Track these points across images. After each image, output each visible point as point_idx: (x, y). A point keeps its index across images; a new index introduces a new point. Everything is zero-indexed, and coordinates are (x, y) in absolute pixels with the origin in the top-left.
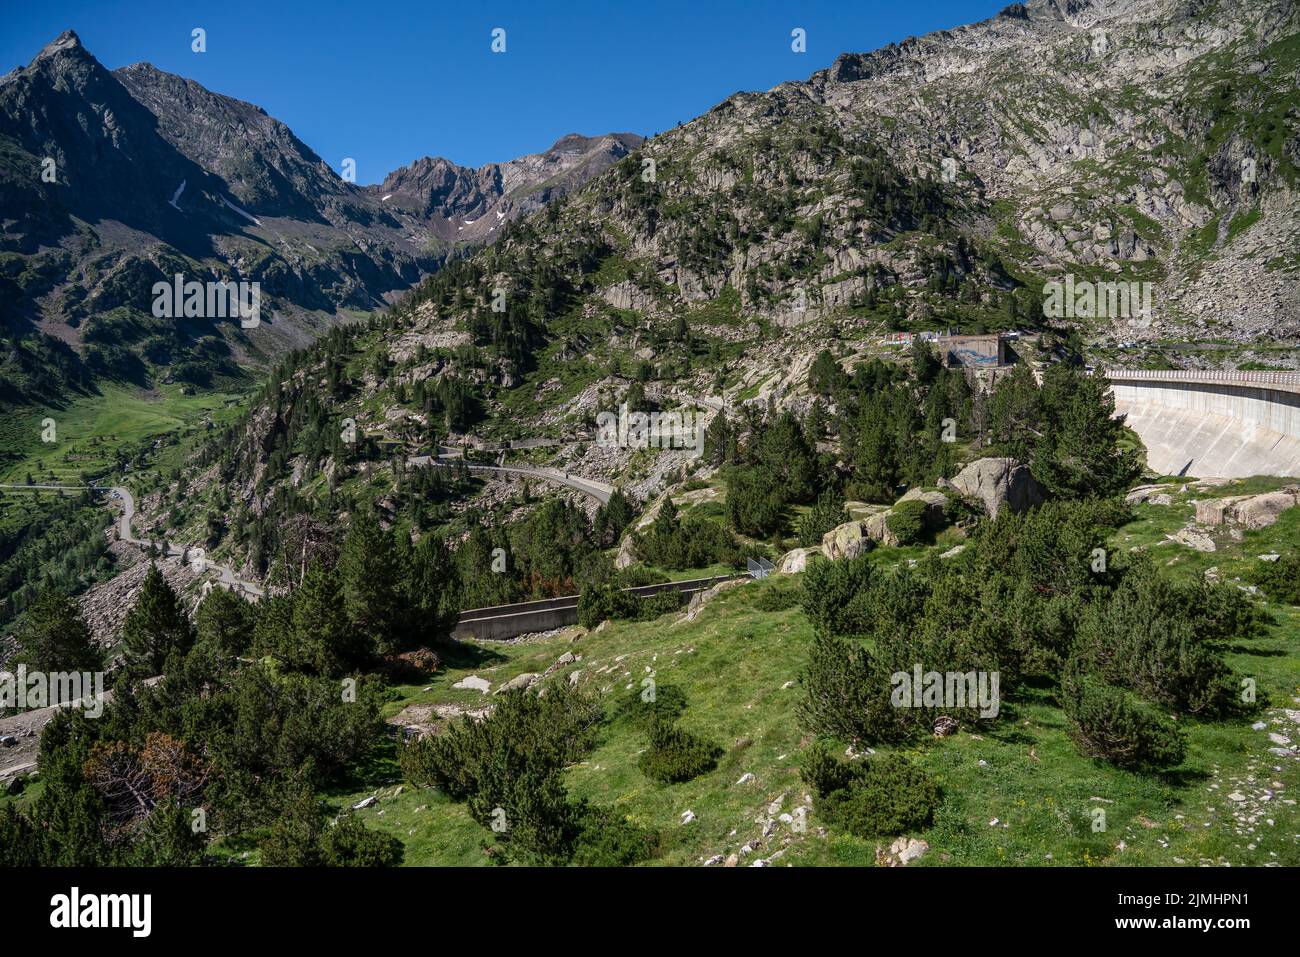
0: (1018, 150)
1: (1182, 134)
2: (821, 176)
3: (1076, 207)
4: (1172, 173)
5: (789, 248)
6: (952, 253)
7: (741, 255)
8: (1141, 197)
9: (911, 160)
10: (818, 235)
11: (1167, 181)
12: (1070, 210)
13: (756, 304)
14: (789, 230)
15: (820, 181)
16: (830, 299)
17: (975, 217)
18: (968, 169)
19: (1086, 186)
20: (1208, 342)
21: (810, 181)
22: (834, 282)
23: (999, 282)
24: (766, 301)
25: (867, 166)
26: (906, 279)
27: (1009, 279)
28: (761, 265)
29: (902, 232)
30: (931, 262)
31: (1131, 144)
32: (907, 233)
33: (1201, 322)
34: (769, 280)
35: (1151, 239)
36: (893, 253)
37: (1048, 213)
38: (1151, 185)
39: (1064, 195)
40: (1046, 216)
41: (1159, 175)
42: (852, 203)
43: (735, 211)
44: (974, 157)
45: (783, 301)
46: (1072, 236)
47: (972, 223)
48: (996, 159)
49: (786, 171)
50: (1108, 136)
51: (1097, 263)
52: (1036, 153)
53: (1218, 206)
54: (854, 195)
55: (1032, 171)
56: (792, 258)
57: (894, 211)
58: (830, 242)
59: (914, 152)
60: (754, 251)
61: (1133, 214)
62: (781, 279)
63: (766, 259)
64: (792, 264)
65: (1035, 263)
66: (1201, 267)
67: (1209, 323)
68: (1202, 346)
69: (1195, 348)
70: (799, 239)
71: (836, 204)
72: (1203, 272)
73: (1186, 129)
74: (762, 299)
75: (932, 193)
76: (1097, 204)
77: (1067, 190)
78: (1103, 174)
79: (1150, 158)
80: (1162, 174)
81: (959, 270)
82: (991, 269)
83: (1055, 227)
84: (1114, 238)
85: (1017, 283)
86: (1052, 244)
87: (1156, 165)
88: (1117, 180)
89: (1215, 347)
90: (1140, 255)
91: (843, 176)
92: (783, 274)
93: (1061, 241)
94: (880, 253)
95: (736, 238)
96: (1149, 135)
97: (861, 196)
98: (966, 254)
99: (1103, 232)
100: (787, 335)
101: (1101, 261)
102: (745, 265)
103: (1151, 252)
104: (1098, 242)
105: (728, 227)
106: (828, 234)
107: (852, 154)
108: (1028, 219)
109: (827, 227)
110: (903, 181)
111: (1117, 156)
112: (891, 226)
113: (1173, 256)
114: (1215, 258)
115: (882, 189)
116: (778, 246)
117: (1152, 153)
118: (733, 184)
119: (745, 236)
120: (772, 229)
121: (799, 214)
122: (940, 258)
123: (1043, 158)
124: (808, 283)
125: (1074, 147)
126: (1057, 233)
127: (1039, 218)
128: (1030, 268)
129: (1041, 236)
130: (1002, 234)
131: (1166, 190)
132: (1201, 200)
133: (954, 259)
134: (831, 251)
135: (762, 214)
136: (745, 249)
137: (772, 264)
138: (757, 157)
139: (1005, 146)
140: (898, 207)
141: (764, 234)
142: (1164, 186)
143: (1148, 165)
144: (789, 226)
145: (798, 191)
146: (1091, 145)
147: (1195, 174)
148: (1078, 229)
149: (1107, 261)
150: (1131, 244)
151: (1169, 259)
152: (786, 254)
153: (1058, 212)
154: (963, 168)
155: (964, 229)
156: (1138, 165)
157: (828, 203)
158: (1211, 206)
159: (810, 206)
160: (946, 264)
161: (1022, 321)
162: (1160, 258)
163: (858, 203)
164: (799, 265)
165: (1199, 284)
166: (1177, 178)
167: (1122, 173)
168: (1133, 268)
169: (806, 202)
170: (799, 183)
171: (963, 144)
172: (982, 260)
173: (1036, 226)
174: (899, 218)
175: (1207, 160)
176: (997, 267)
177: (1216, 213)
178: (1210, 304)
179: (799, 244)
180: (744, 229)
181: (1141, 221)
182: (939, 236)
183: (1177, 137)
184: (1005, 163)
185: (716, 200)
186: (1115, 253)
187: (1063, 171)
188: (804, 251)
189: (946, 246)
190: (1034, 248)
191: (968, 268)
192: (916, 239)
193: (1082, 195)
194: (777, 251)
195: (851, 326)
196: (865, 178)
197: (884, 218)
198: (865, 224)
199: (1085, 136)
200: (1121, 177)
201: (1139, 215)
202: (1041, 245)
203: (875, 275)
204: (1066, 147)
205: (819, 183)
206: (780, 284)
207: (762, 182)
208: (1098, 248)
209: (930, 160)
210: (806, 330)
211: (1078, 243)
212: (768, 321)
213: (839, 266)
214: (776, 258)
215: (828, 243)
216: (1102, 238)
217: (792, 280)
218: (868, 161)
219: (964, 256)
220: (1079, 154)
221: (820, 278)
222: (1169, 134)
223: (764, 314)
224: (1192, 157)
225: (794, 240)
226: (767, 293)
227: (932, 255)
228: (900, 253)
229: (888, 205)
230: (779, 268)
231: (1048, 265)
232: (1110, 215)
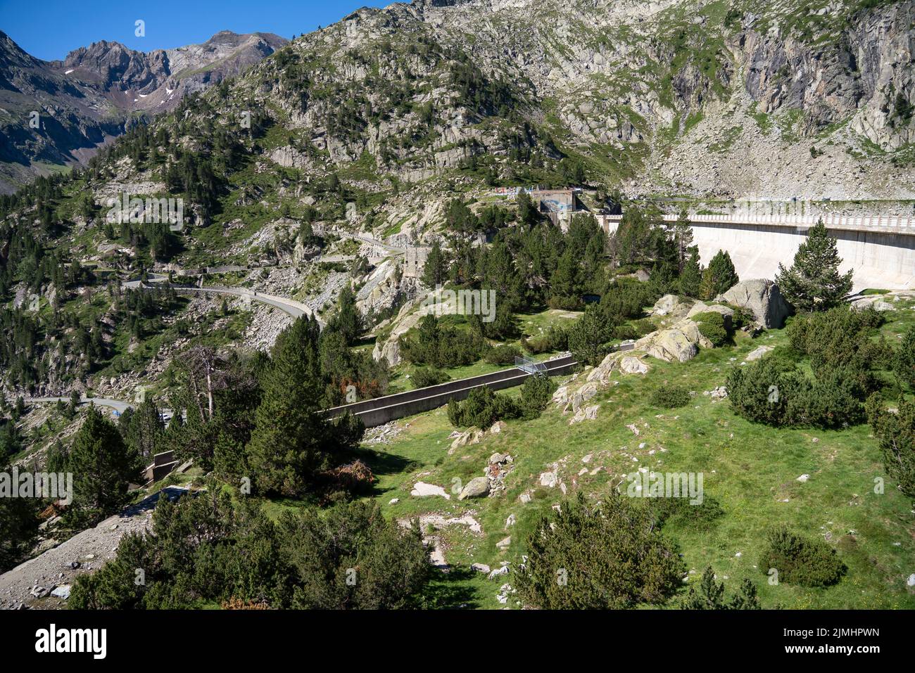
0: (555, 64)
1: (656, 60)
2: (429, 74)
3: (595, 105)
4: (652, 86)
5: (409, 125)
6: (521, 133)
7: (375, 129)
8: (633, 100)
9: (487, 66)
10: (430, 115)
11: (649, 91)
12: (591, 107)
13: (388, 165)
14: (409, 112)
15: (429, 77)
16: (441, 163)
17: (532, 108)
18: (525, 75)
19: (600, 91)
20: (679, 197)
21: (421, 77)
22: (442, 151)
23: (552, 154)
24: (395, 164)
25: (462, 69)
26: (492, 150)
27: (558, 152)
28: (390, 136)
29: (487, 117)
30: (508, 138)
31: (626, 65)
32: (491, 117)
33: (673, 184)
34: (396, 148)
35: (640, 129)
36: (483, 131)
37: (578, 108)
38: (639, 93)
39: (587, 97)
40: (577, 110)
41: (644, 87)
42: (453, 94)
43: (368, 96)
44: (528, 67)
45: (407, 164)
46: (593, 124)
47: (531, 113)
48: (541, 69)
49: (403, 68)
50: (612, 59)
51: (609, 143)
52: (567, 67)
53: (679, 109)
54: (454, 89)
55: (565, 79)
56: (412, 132)
57: (481, 101)
58: (438, 121)
59: (489, 60)
60: (384, 126)
61: (629, 112)
62: (405, 148)
63: (393, 133)
64: (413, 137)
65: (572, 142)
66: (670, 148)
67: (678, 185)
68: (676, 199)
69: (672, 200)
70: (417, 119)
71: (442, 94)
72: (672, 151)
73: (659, 57)
74: (392, 161)
75: (504, 90)
76: (608, 104)
77: (588, 94)
78: (610, 83)
79: (638, 75)
80: (645, 86)
81: (526, 145)
82: (547, 145)
83: (583, 118)
84: (619, 127)
85: (563, 156)
86: (581, 130)
87: (642, 80)
88: (619, 89)
89: (683, 200)
90: (634, 139)
91: (445, 75)
92: (406, 144)
93: (587, 127)
94: (474, 131)
95: (370, 116)
96: (637, 59)
97: (459, 90)
98: (530, 133)
99: (612, 123)
100: (415, 188)
101: (611, 142)
102: (377, 136)
103: (641, 137)
104: (610, 129)
105: (363, 107)
106: (437, 116)
107: (449, 59)
108: (565, 112)
109: (436, 111)
110: (485, 81)
111: (618, 73)
112: (480, 112)
113: (654, 140)
114: (678, 143)
115: (473, 85)
116: (401, 123)
117: (639, 71)
118: (364, 76)
119: (377, 115)
120: (396, 110)
121: (415, 100)
122: (514, 137)
123: (571, 70)
124: (424, 151)
125: (591, 65)
126: (585, 122)
127: (573, 111)
128: (568, 144)
129: (574, 124)
130: (550, 121)
131: (648, 97)
132: (670, 105)
133: (523, 137)
134: (439, 128)
135: (388, 99)
136: (377, 125)
137: (398, 136)
138: (381, 57)
139: (547, 61)
140: (484, 99)
141: (390, 114)
142: (647, 94)
143: (637, 80)
144: (408, 109)
145: (413, 84)
146: (601, 64)
147: (665, 88)
148: (597, 120)
149: (615, 142)
150: (629, 132)
151: (651, 142)
152: (407, 130)
153: (584, 108)
154: (522, 74)
155: (526, 116)
156: (631, 79)
157: (435, 93)
158: (675, 109)
159: (423, 95)
160: (518, 141)
161: (571, 181)
162: (646, 141)
163: (456, 94)
164: (417, 137)
165: (670, 159)
166: (654, 89)
167: (621, 84)
168: (631, 148)
169: (420, 92)
170: (414, 78)
171: (520, 57)
172: (540, 138)
173: (571, 117)
174: (485, 107)
175: (672, 79)
176: (550, 144)
177: (678, 113)
178: (678, 173)
179: (417, 123)
180: (375, 110)
181: (634, 116)
182: (512, 121)
183: (654, 62)
184: (547, 72)
185: (353, 87)
186: (620, 137)
187: (585, 80)
188: (420, 128)
189: (517, 128)
190: (570, 132)
191: (532, 144)
192: (498, 122)
193: (598, 97)
194: (402, 126)
195: (461, 183)
196: (461, 77)
197: (475, 106)
198: (462, 110)
199: (597, 57)
200: (621, 87)
201: (633, 113)
202: (574, 130)
203: (471, 146)
204: (586, 64)
205: (428, 79)
206: (404, 151)
207: (385, 75)
208: (609, 134)
209: (500, 67)
210: (429, 184)
211: (597, 130)
212: (398, 178)
213: (446, 139)
214: (401, 132)
215: (437, 123)
216: (612, 127)
217: (413, 149)
218: (461, 64)
219: (530, 135)
220: (594, 69)
221: (433, 147)
222: (648, 60)
223: (393, 173)
224: (663, 76)
225: (413, 119)
226: (395, 157)
227: (509, 134)
228: (487, 131)
229: (477, 97)
230: (403, 138)
231: (580, 144)
232: (615, 112)
